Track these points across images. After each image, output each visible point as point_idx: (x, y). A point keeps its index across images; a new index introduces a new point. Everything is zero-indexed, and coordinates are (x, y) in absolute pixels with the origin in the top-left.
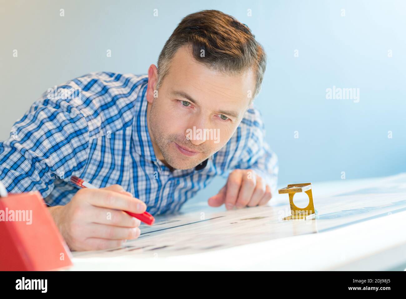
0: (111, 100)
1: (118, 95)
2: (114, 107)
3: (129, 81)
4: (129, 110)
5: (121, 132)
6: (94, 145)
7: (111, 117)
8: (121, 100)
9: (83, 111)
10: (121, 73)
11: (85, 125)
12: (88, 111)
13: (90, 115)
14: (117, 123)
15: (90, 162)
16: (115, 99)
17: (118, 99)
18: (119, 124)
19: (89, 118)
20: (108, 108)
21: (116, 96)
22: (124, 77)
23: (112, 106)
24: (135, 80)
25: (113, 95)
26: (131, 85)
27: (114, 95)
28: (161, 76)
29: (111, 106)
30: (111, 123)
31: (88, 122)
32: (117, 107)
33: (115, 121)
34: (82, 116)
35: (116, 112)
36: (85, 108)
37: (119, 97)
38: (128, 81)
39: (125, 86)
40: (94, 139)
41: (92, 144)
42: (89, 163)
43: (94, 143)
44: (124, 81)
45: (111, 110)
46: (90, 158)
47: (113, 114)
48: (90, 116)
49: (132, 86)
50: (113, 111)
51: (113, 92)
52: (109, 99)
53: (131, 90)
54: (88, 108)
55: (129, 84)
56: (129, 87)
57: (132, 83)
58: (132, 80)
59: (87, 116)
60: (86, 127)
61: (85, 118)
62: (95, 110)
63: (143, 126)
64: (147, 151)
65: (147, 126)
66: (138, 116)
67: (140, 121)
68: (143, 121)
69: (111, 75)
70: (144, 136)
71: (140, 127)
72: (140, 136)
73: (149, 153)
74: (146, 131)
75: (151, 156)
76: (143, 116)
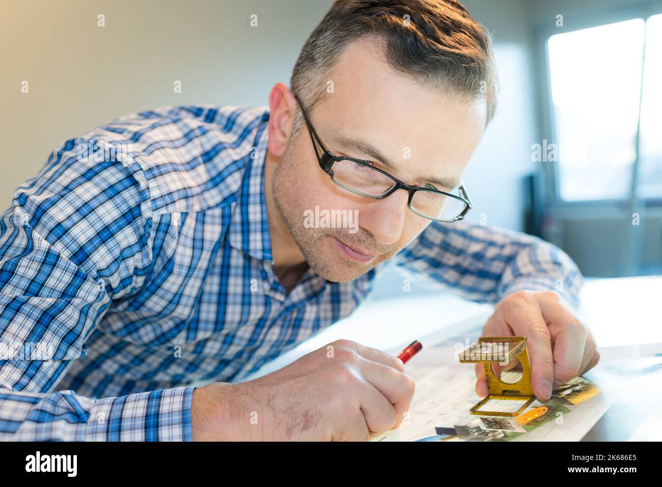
9: (142, 160)
24: (245, 120)
26: (238, 129)
36: (145, 156)
39: (226, 130)
40: (162, 215)
43: (163, 222)
44: (224, 121)
49: (240, 131)
53: (239, 139)
55: (235, 127)
56: (236, 133)
57: (240, 126)
58: (239, 121)
59: (148, 168)
63: (255, 195)
64: (255, 241)
65: (264, 194)
66: (246, 178)
67: (248, 186)
68: (255, 185)
69: (197, 113)
70: (255, 213)
71: (248, 195)
72: (245, 214)
73: (259, 245)
74: (262, 203)
75: (263, 250)
76: (256, 175)
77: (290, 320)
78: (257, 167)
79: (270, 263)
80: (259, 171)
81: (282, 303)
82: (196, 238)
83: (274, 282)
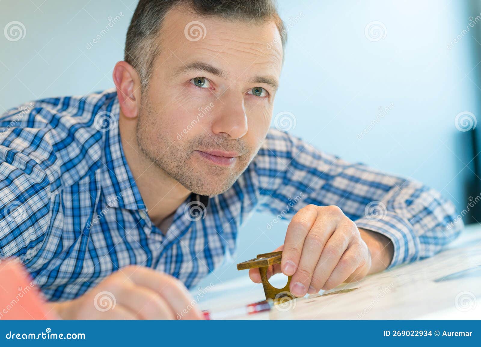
0: (67, 135)
1: (76, 124)
2: (74, 145)
3: (84, 102)
4: (97, 143)
5: (87, 179)
6: (56, 204)
7: (71, 160)
8: (82, 131)
9: (33, 156)
10: (68, 95)
11: (42, 175)
12: (41, 155)
13: (45, 160)
14: (79, 167)
15: (51, 231)
16: (73, 130)
17: (76, 130)
18: (82, 168)
19: (45, 165)
20: (65, 147)
21: (73, 126)
22: (75, 100)
23: (71, 143)
24: (94, 99)
25: (68, 125)
26: (89, 108)
27: (70, 126)
28: (145, 64)
29: (69, 144)
30: (72, 169)
31: (45, 171)
32: (78, 142)
33: (77, 165)
34: (35, 164)
35: (77, 151)
36: (34, 151)
37: (77, 126)
38: (82, 103)
39: (81, 111)
40: (56, 195)
41: (54, 203)
42: (50, 235)
43: (56, 202)
44: (77, 104)
45: (70, 149)
46: (51, 226)
47: (73, 155)
48: (45, 162)
49: (91, 108)
50: (73, 151)
51: (68, 121)
52: (64, 135)
53: (92, 115)
54: (39, 151)
55: (86, 107)
56: (88, 111)
57: (90, 104)
58: (88, 101)
59: (41, 162)
60: (45, 177)
61: (39, 165)
62: (50, 152)
63: (117, 159)
64: (128, 196)
65: (125, 156)
66: (106, 147)
67: (110, 153)
68: (116, 151)
69: (55, 102)
70: (121, 174)
71: (112, 161)
72: (113, 177)
73: (132, 199)
74: (125, 164)
75: (136, 202)
76: (114, 143)
77: (171, 257)
78: (114, 136)
79: (145, 211)
80: (116, 139)
81: (161, 242)
82: (74, 207)
83: (153, 226)
